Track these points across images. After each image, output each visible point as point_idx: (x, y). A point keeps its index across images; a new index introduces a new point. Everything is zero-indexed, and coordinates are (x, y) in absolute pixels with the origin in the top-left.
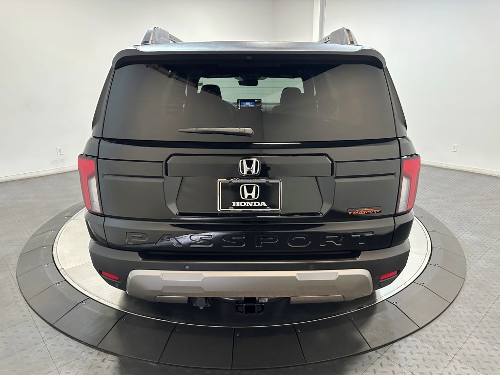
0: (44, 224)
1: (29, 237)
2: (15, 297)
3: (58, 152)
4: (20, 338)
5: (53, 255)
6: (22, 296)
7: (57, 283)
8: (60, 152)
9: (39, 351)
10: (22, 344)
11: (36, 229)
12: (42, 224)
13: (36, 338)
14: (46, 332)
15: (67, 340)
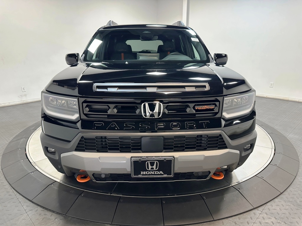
0: (17, 134)
1: (7, 143)
2: (2, 183)
3: (23, 89)
4: (8, 211)
5: (26, 154)
6: (7, 182)
7: (32, 172)
8: (24, 90)
9: (23, 219)
10: (11, 215)
11: (12, 138)
12: (15, 135)
13: (20, 210)
14: (27, 206)
15: (43, 211)
